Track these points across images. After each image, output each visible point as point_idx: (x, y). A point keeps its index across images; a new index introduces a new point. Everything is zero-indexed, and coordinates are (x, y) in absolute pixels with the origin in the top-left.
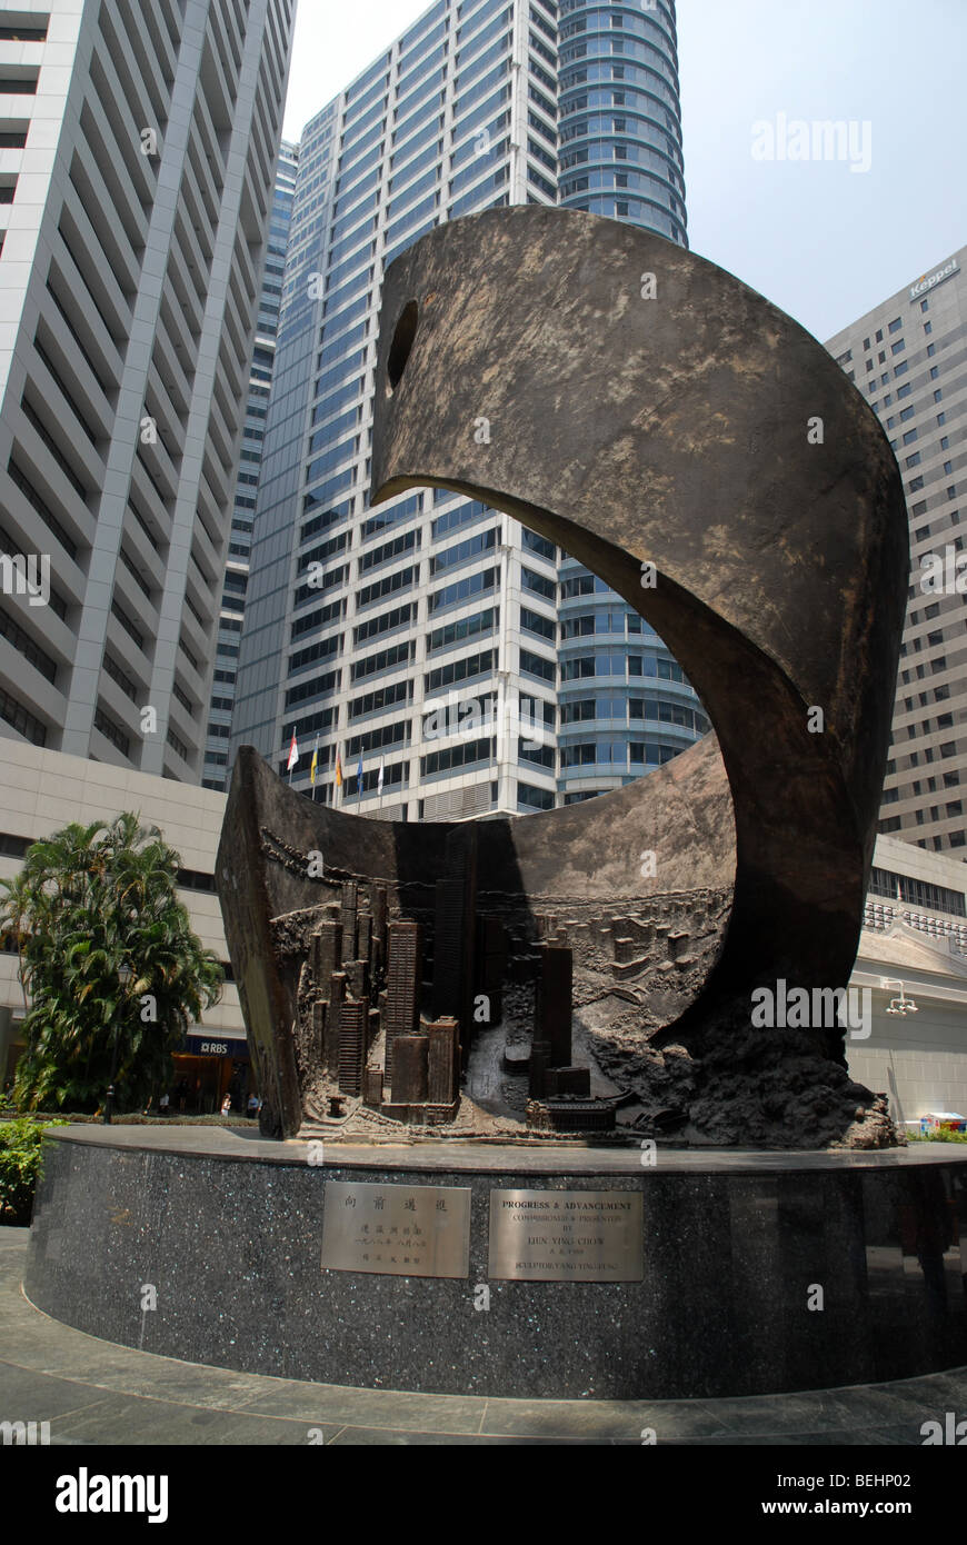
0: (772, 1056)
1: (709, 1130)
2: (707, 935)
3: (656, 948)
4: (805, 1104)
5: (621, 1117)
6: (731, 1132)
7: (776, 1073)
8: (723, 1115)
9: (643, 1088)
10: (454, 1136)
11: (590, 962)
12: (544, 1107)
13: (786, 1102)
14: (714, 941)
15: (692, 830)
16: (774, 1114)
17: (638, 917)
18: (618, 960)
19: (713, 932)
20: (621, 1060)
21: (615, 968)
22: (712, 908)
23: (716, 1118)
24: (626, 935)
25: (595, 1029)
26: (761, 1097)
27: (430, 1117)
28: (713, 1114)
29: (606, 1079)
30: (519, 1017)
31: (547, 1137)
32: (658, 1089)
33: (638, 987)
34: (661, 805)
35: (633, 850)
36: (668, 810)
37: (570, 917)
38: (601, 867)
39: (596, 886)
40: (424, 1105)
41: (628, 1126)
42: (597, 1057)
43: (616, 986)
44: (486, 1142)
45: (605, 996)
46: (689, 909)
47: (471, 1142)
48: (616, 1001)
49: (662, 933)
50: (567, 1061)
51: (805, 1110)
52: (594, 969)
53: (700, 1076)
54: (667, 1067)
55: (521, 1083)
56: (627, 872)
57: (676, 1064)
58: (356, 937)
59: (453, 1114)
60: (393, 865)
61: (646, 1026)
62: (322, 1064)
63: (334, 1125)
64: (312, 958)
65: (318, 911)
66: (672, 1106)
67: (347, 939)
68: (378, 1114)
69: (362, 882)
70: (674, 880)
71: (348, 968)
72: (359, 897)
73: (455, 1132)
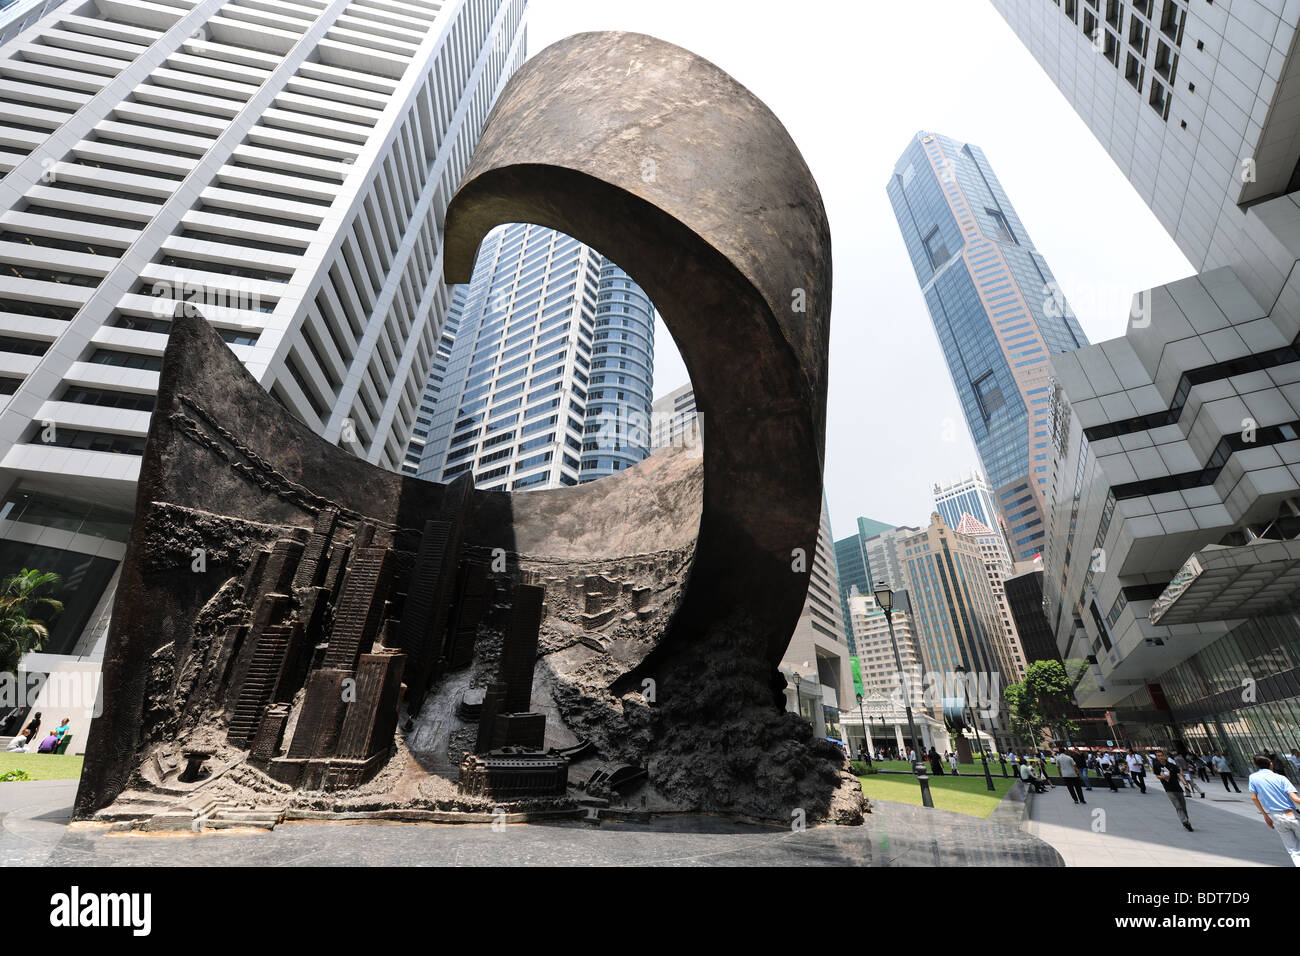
0: (732, 705)
1: (669, 791)
2: (668, 588)
3: (621, 601)
4: (780, 763)
5: (576, 775)
6: (693, 794)
7: (742, 725)
8: (684, 772)
9: (600, 738)
10: (352, 809)
11: (564, 613)
12: (482, 764)
13: (757, 760)
14: (675, 591)
15: (655, 508)
16: (743, 774)
17: (608, 575)
18: (587, 611)
19: (673, 584)
20: (583, 707)
21: (584, 619)
22: (672, 565)
23: (676, 776)
24: (596, 589)
25: (561, 675)
26: (726, 753)
27: (331, 780)
28: (673, 772)
29: (565, 728)
30: (490, 661)
31: (477, 809)
32: (616, 740)
33: (604, 636)
34: (632, 491)
35: (608, 523)
36: (637, 494)
37: (550, 574)
38: (581, 535)
39: (575, 550)
40: (327, 761)
41: (581, 787)
43: (584, 635)
44: (393, 818)
45: (573, 644)
46: (651, 568)
47: (373, 818)
48: (582, 648)
49: (627, 588)
50: (524, 702)
51: (781, 771)
52: (566, 619)
53: (658, 725)
54: (626, 715)
55: (471, 731)
56: (602, 540)
57: (635, 713)
58: (323, 564)
59: (367, 774)
60: (393, 511)
61: (609, 673)
62: (218, 702)
63: (177, 793)
64: (249, 574)
65: (280, 531)
66: (629, 760)
67: (308, 564)
68: (261, 774)
69: (353, 518)
70: (639, 546)
71: (302, 594)
72: (345, 531)
73: (358, 802)
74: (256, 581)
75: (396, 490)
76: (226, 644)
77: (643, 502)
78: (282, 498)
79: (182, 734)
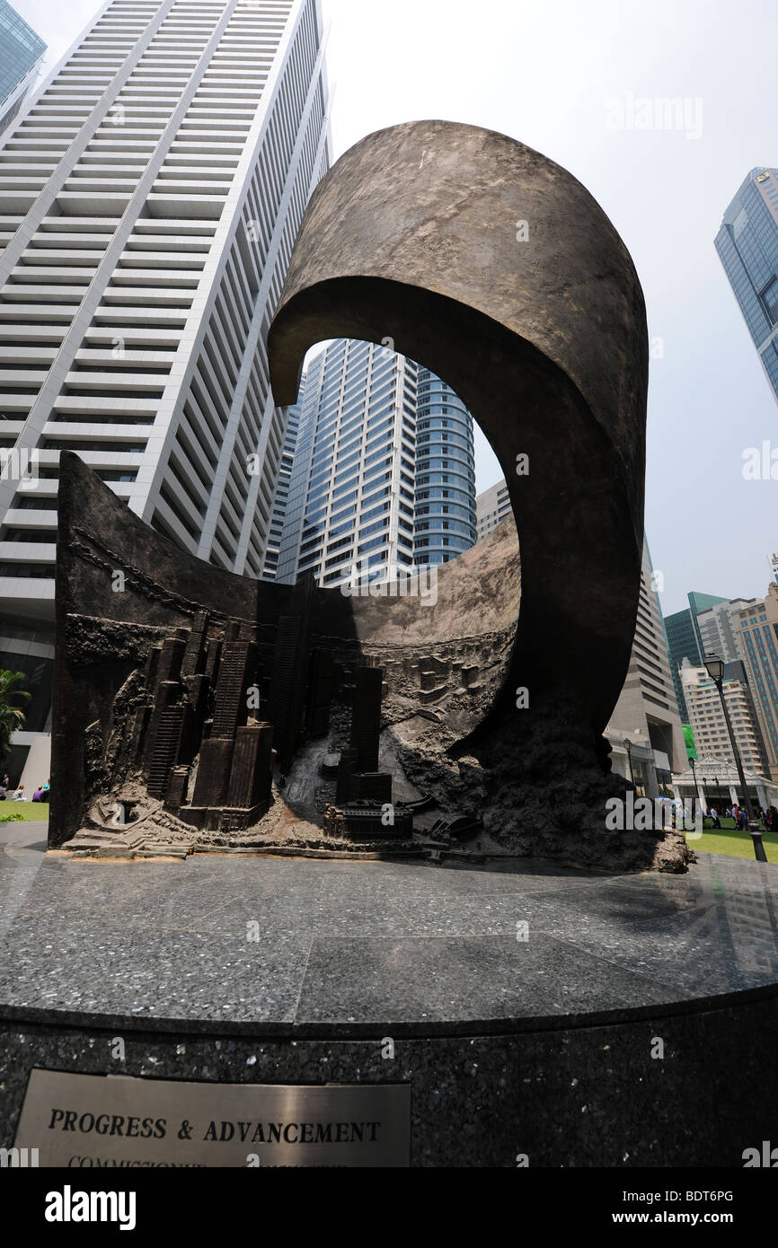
0: (558, 768)
1: (502, 839)
2: (493, 666)
3: (452, 679)
5: (419, 823)
6: (524, 842)
7: (567, 784)
8: (515, 824)
9: (441, 794)
10: (243, 845)
11: (403, 690)
12: (340, 813)
13: (582, 815)
14: (500, 668)
15: (479, 594)
16: (569, 826)
17: (439, 656)
18: (423, 688)
19: (498, 662)
20: (424, 768)
21: (421, 695)
22: (496, 645)
23: (509, 827)
24: (430, 669)
25: (404, 742)
26: (553, 808)
27: (225, 823)
28: (506, 823)
29: (410, 785)
30: (343, 731)
31: (339, 848)
32: (454, 795)
33: (439, 709)
34: (457, 581)
35: (437, 611)
36: (461, 583)
37: (389, 657)
38: (413, 622)
39: (409, 636)
40: (221, 809)
41: (425, 833)
42: (404, 765)
43: (422, 708)
44: (274, 852)
45: (412, 716)
46: (478, 648)
48: (421, 720)
49: (457, 667)
50: (374, 764)
52: (405, 695)
53: (491, 784)
54: (462, 775)
55: (331, 788)
56: (432, 626)
57: (469, 773)
58: (202, 657)
59: (252, 819)
60: (253, 609)
61: (445, 740)
62: (137, 766)
63: (117, 831)
64: (147, 667)
65: (166, 632)
66: (466, 813)
67: (191, 656)
68: (174, 818)
69: (221, 618)
70: (466, 629)
71: (189, 680)
72: (216, 628)
73: (247, 840)
74: (153, 673)
75: (253, 593)
76: (137, 721)
77: (467, 590)
78: (165, 605)
79: (115, 789)
